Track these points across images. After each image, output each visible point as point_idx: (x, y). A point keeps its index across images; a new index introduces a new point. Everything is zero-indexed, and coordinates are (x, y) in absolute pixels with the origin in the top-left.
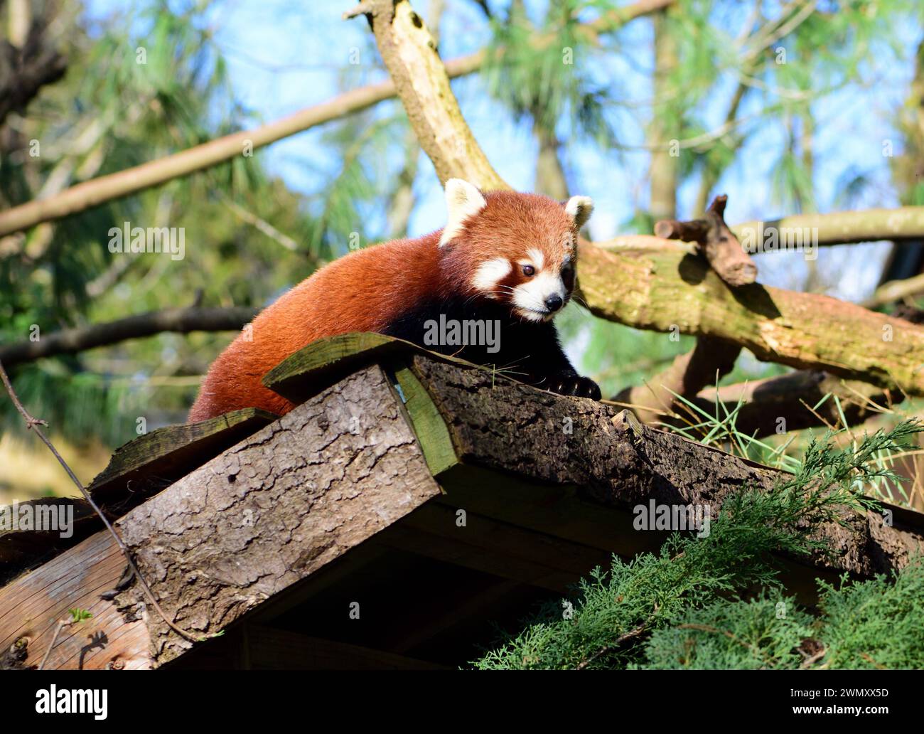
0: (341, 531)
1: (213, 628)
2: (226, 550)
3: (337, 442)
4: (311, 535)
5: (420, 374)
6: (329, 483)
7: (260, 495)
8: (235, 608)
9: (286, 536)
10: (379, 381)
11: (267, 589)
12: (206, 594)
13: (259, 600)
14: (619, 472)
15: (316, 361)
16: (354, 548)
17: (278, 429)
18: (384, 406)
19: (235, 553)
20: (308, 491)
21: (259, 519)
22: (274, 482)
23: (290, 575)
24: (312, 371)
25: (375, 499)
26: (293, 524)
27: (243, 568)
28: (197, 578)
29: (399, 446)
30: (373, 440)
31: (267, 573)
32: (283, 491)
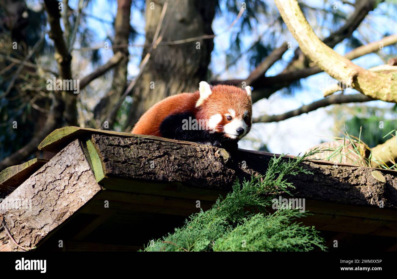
0: (70, 206)
1: (33, 245)
2: (33, 215)
3: (65, 170)
4: (60, 207)
5: (94, 142)
6: (64, 187)
7: (43, 193)
8: (37, 238)
9: (52, 208)
10: (78, 146)
11: (47, 230)
12: (28, 232)
13: (45, 234)
14: (212, 174)
15: (55, 139)
16: (75, 212)
17: (47, 166)
18: (80, 155)
19: (36, 216)
20: (57, 191)
21: (42, 202)
22: (47, 187)
23: (55, 223)
24: (53, 143)
25: (80, 193)
26: (54, 203)
27: (39, 222)
28: (24, 226)
29: (86, 171)
30: (77, 169)
31: (47, 223)
32: (49, 191)
